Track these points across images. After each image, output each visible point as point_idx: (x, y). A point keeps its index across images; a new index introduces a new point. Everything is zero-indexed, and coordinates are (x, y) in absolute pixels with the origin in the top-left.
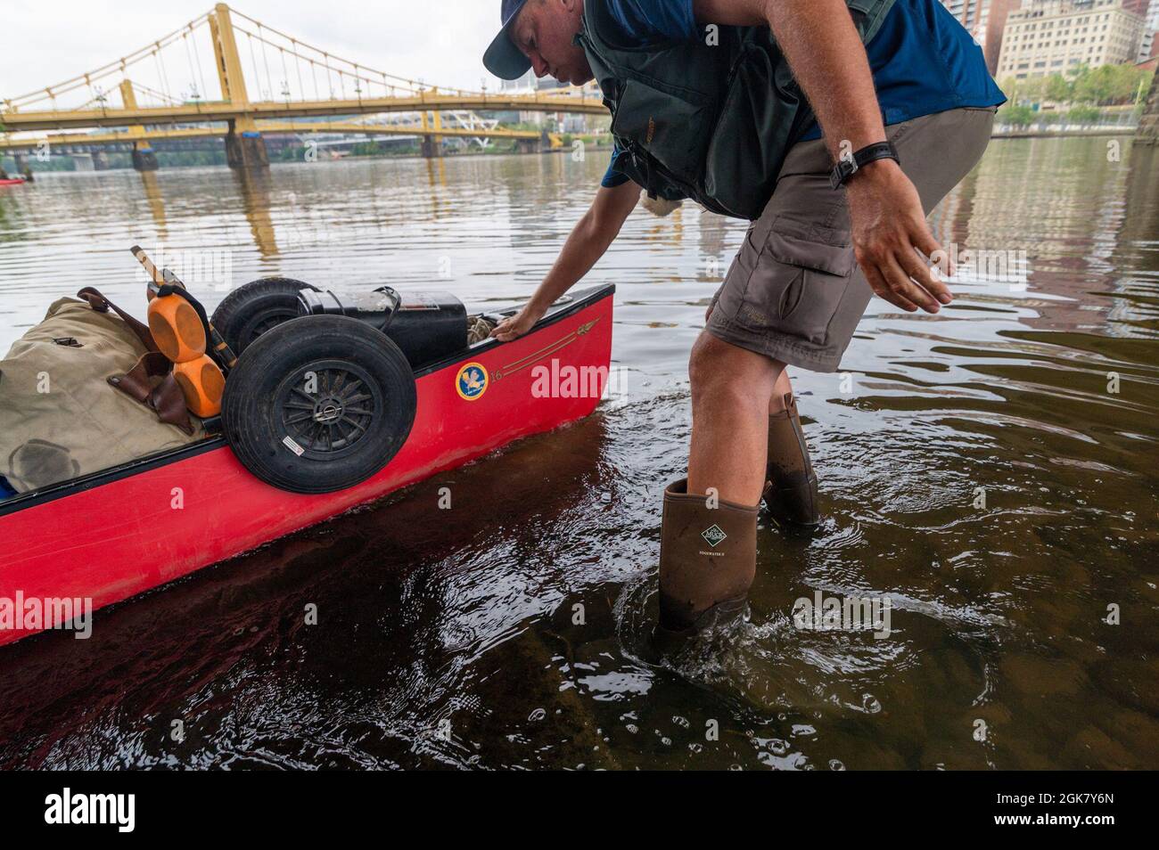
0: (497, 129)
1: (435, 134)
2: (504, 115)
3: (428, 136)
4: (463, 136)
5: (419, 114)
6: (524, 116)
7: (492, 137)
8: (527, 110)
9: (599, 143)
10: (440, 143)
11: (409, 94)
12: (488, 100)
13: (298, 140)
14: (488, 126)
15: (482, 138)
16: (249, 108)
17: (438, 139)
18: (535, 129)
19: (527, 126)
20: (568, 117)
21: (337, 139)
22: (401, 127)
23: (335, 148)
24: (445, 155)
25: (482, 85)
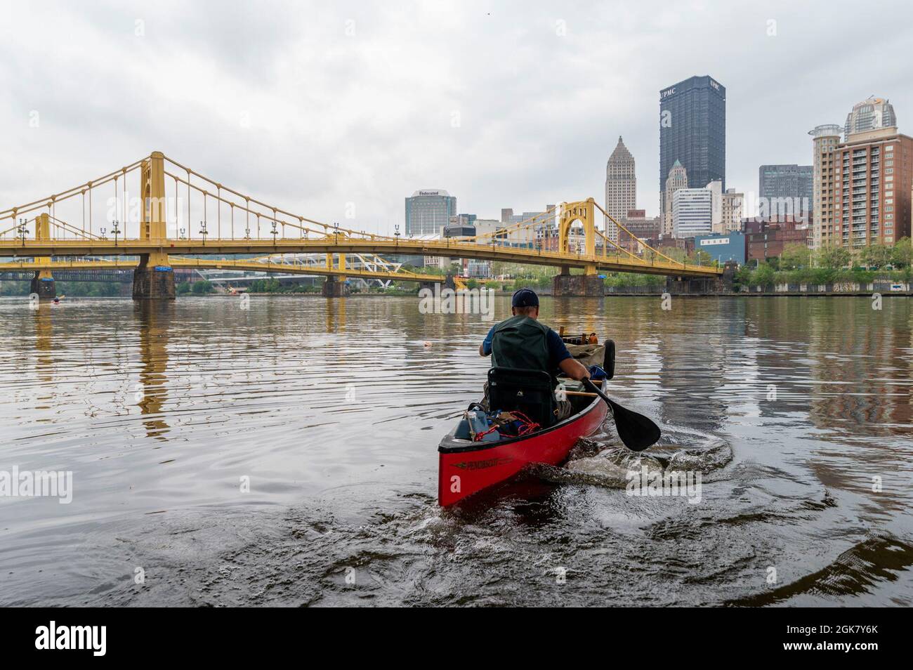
0: (400, 272)
1: (338, 275)
2: (408, 259)
3: (331, 276)
4: (366, 277)
5: (325, 256)
6: (428, 260)
7: (394, 280)
8: (432, 255)
9: (504, 289)
10: (343, 283)
11: (321, 236)
12: (400, 245)
13: (197, 275)
14: (392, 268)
15: (385, 280)
16: (165, 244)
17: (341, 279)
18: (440, 273)
19: (431, 269)
20: (472, 263)
21: (237, 276)
22: (305, 267)
23: (233, 284)
24: (347, 295)
25: (395, 231)
